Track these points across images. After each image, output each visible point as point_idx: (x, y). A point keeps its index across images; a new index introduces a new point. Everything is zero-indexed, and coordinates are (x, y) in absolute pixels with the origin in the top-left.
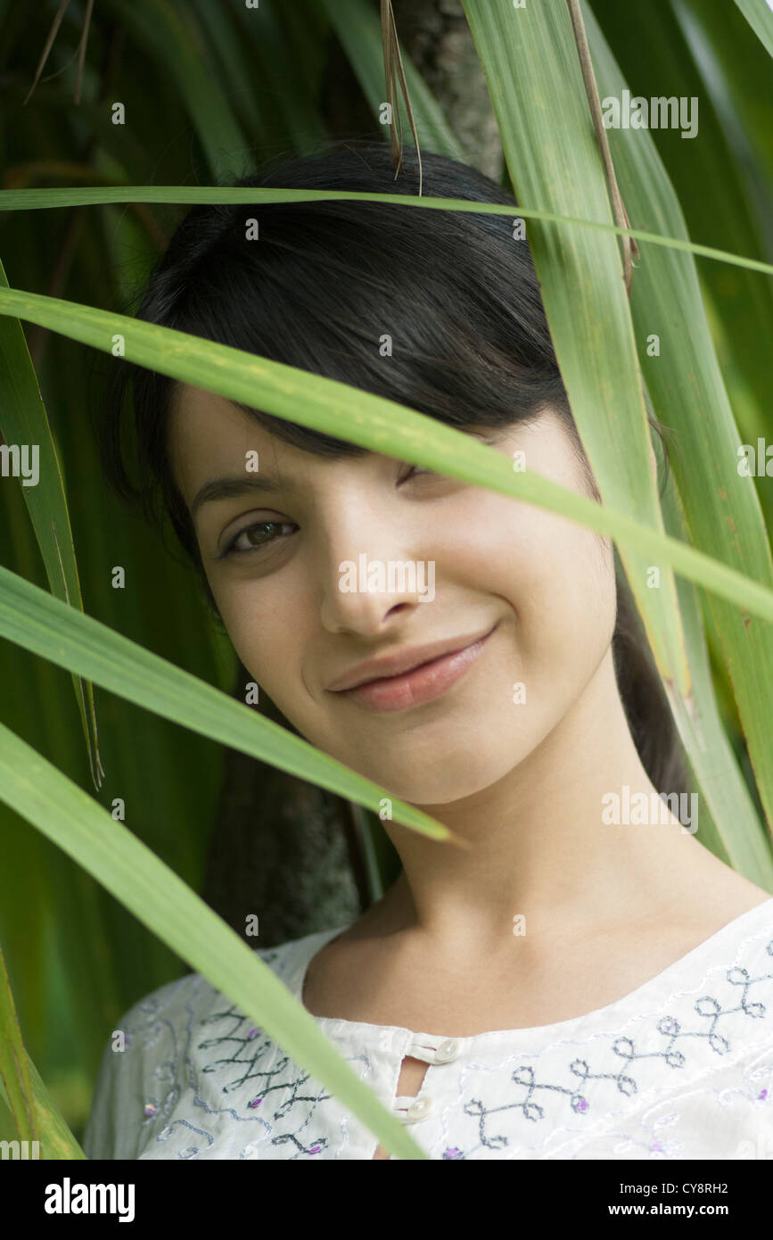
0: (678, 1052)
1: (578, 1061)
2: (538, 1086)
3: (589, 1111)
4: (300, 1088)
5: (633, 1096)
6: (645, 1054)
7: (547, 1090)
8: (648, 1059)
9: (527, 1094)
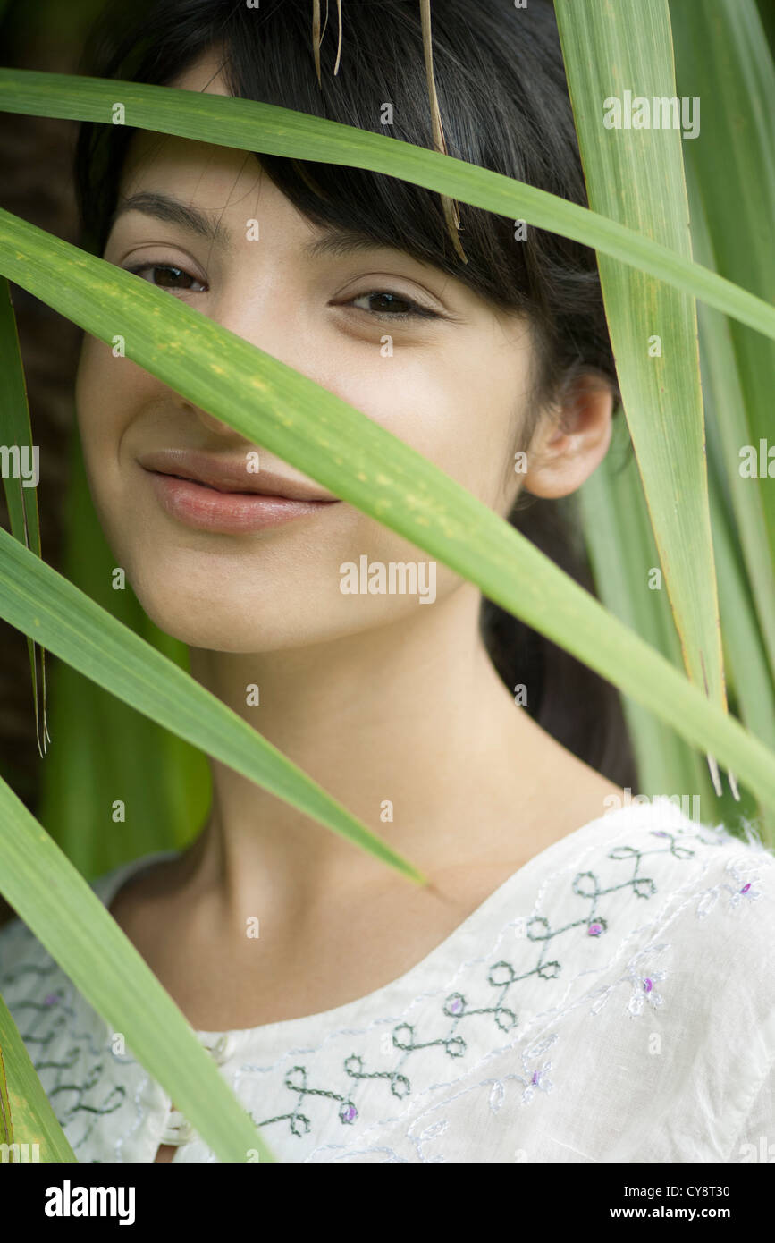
0: (459, 1038)
1: (353, 1057)
2: (310, 1092)
3: (357, 1121)
4: (87, 1094)
5: (405, 1098)
6: (423, 1043)
7: (317, 1097)
8: (427, 1049)
9: (296, 1102)
